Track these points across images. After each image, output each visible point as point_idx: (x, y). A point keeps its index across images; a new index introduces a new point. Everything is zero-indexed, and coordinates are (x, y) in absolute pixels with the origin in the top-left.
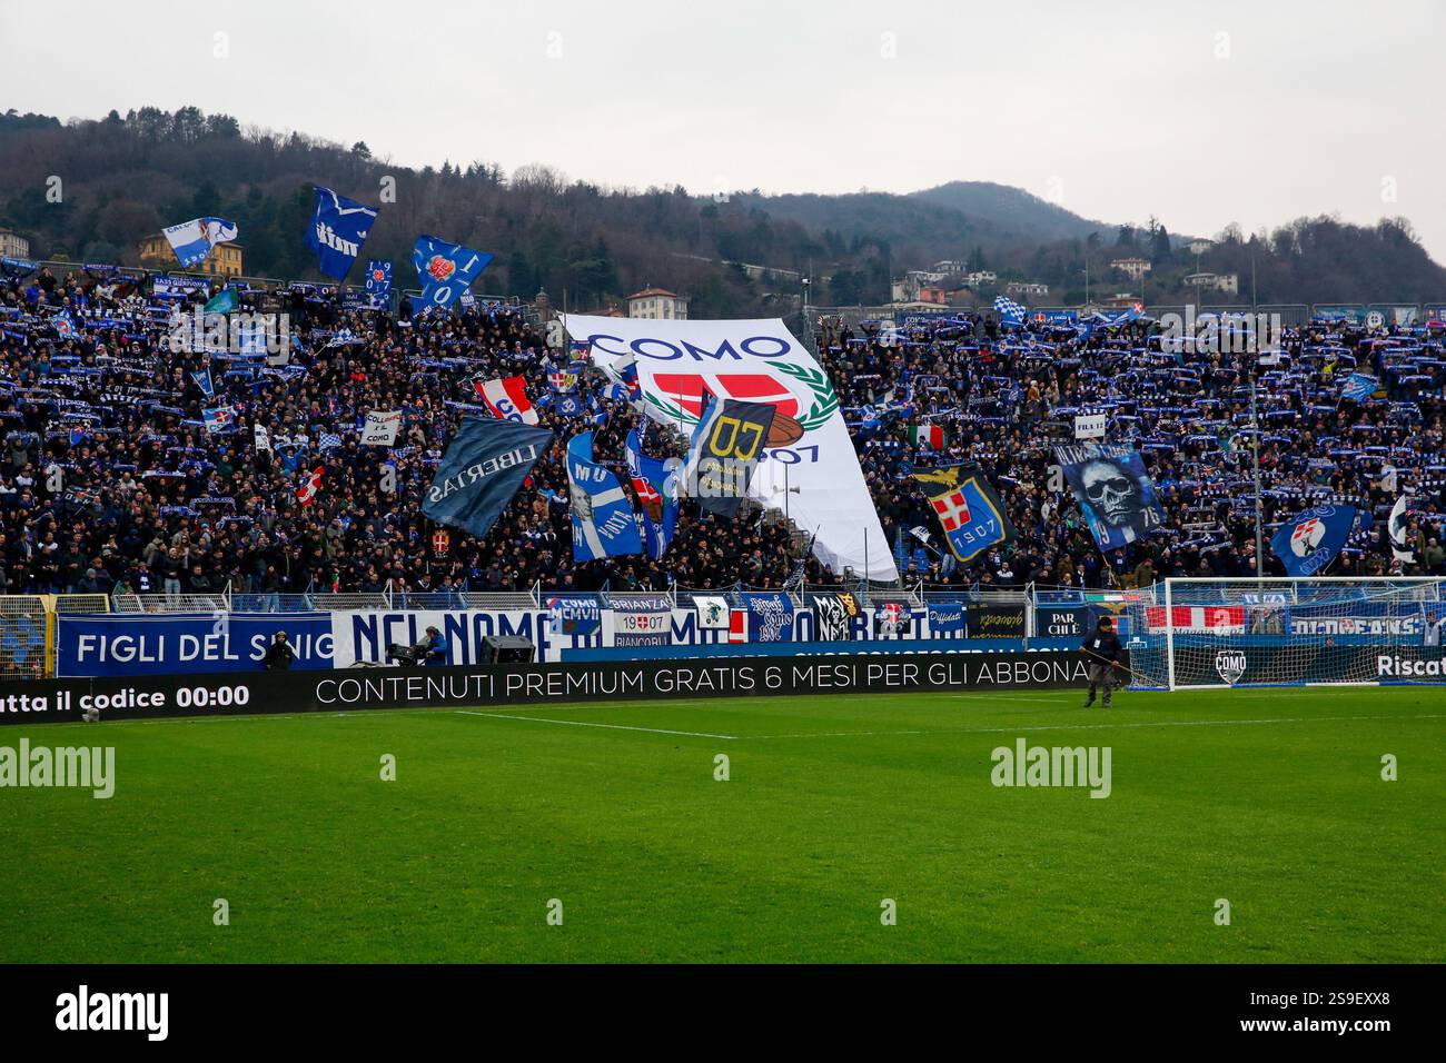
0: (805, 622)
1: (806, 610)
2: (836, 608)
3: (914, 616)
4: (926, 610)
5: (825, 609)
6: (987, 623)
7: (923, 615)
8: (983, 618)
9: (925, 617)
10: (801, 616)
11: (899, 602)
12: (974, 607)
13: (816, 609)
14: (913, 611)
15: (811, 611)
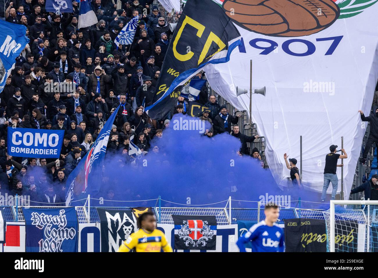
0: (90, 237)
1: (93, 225)
2: (128, 224)
3: (220, 232)
4: (235, 227)
5: (115, 225)
6: (310, 241)
7: (232, 232)
8: (304, 236)
9: (233, 233)
10: (87, 230)
11: (203, 218)
12: (294, 224)
13: (104, 224)
14: (219, 227)
15: (99, 226)
